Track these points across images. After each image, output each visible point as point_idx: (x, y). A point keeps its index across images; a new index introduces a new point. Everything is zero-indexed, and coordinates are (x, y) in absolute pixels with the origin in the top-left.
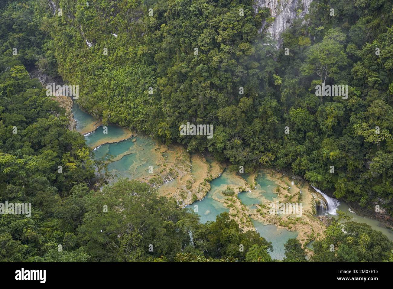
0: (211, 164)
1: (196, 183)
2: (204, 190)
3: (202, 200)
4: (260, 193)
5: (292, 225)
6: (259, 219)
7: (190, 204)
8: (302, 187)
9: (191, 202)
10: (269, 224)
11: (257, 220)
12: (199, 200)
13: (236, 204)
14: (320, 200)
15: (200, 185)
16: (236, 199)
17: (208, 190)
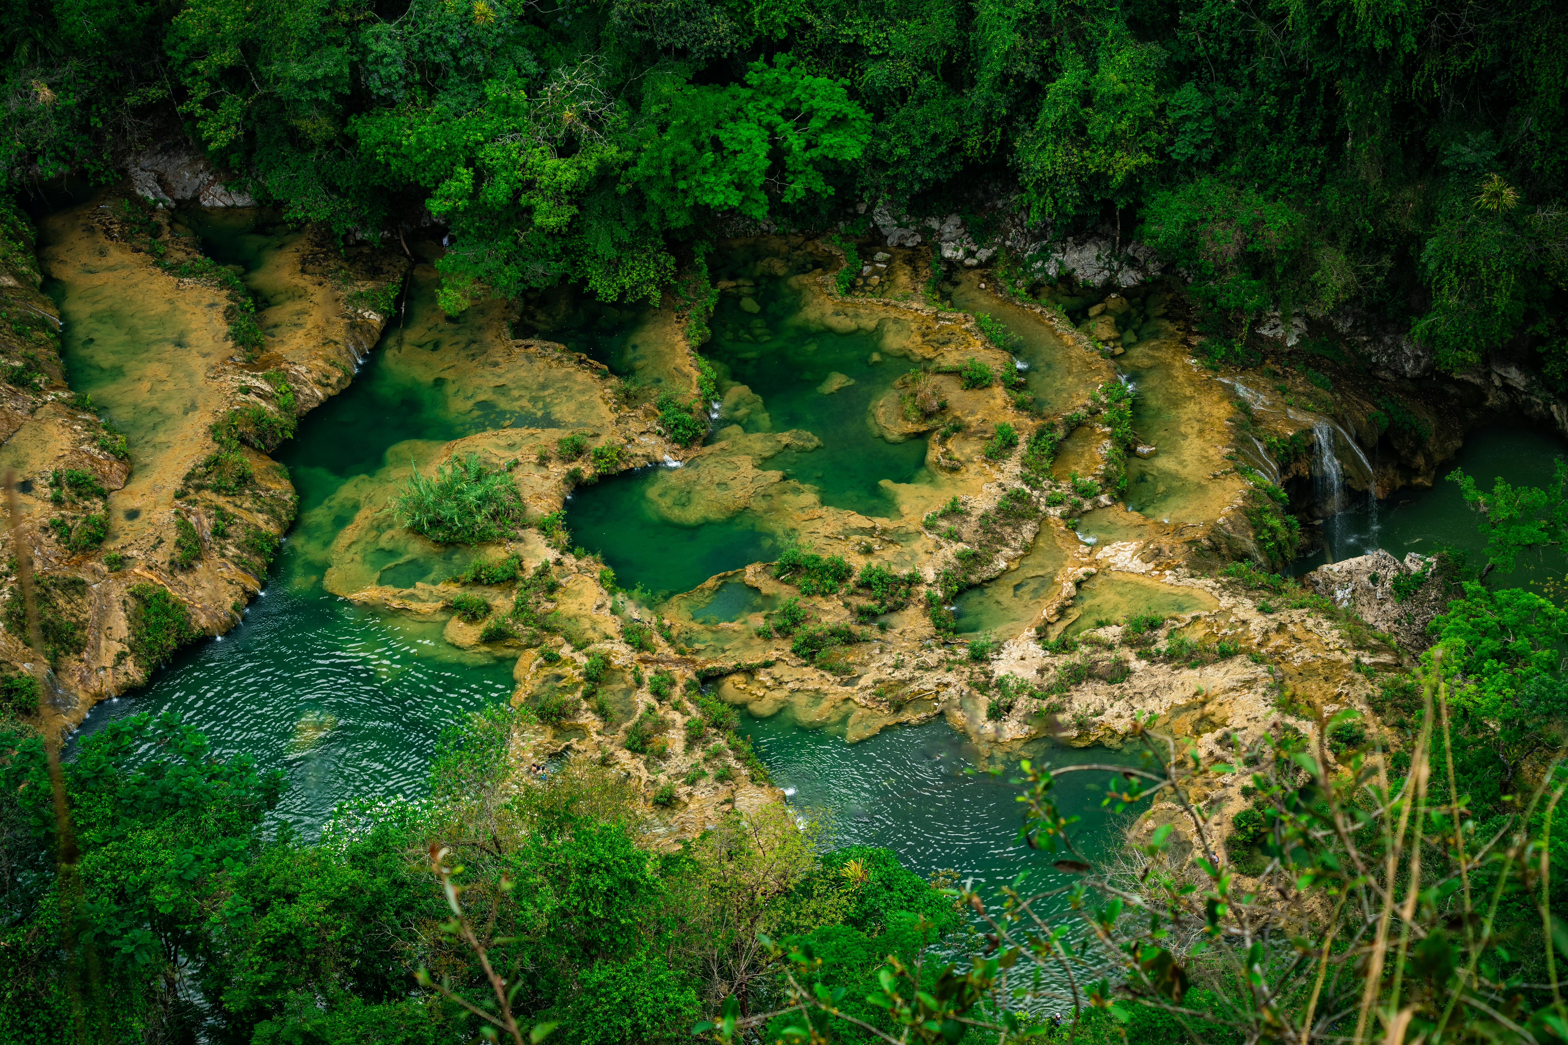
0: (261, 279)
1: (140, 484)
2: (237, 533)
3: (231, 631)
4: (764, 463)
5: (1101, 687)
6: (801, 700)
7: (130, 692)
8: (1129, 337)
9: (130, 665)
10: (890, 721)
11: (783, 709)
12: (205, 640)
13: (568, 606)
14: (1306, 419)
15: (192, 495)
16: (551, 555)
17: (272, 529)
